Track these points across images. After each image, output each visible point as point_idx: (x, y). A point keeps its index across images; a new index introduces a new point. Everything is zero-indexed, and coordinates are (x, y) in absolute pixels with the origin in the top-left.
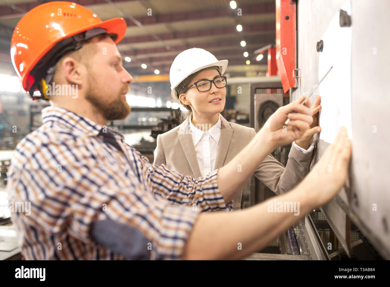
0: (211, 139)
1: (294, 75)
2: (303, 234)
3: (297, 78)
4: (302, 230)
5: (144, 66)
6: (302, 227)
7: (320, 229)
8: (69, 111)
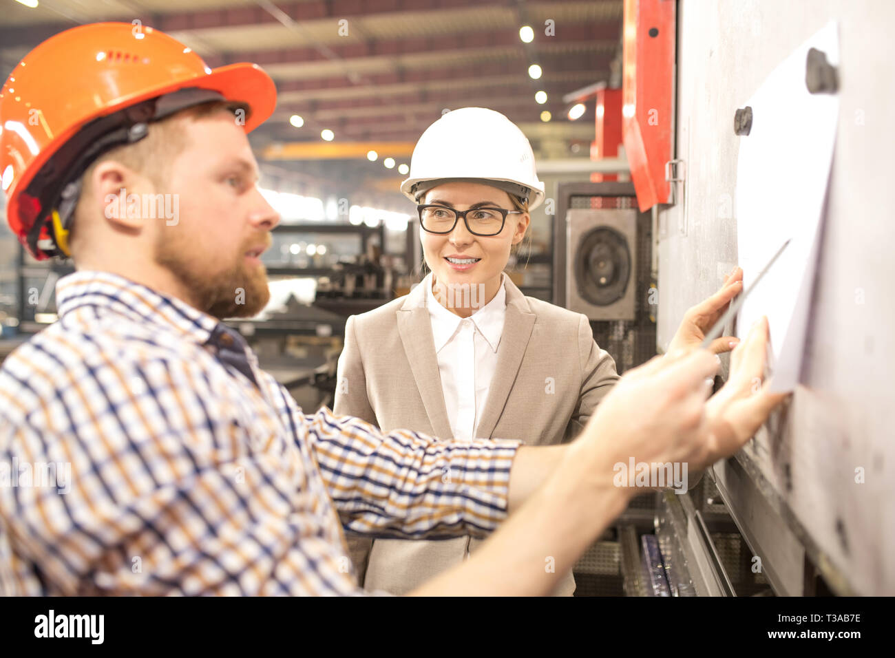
0: (478, 337)
1: (668, 175)
2: (684, 562)
3: (675, 182)
4: (680, 550)
5: (297, 121)
6: (681, 544)
7: (718, 535)
8: (136, 284)
